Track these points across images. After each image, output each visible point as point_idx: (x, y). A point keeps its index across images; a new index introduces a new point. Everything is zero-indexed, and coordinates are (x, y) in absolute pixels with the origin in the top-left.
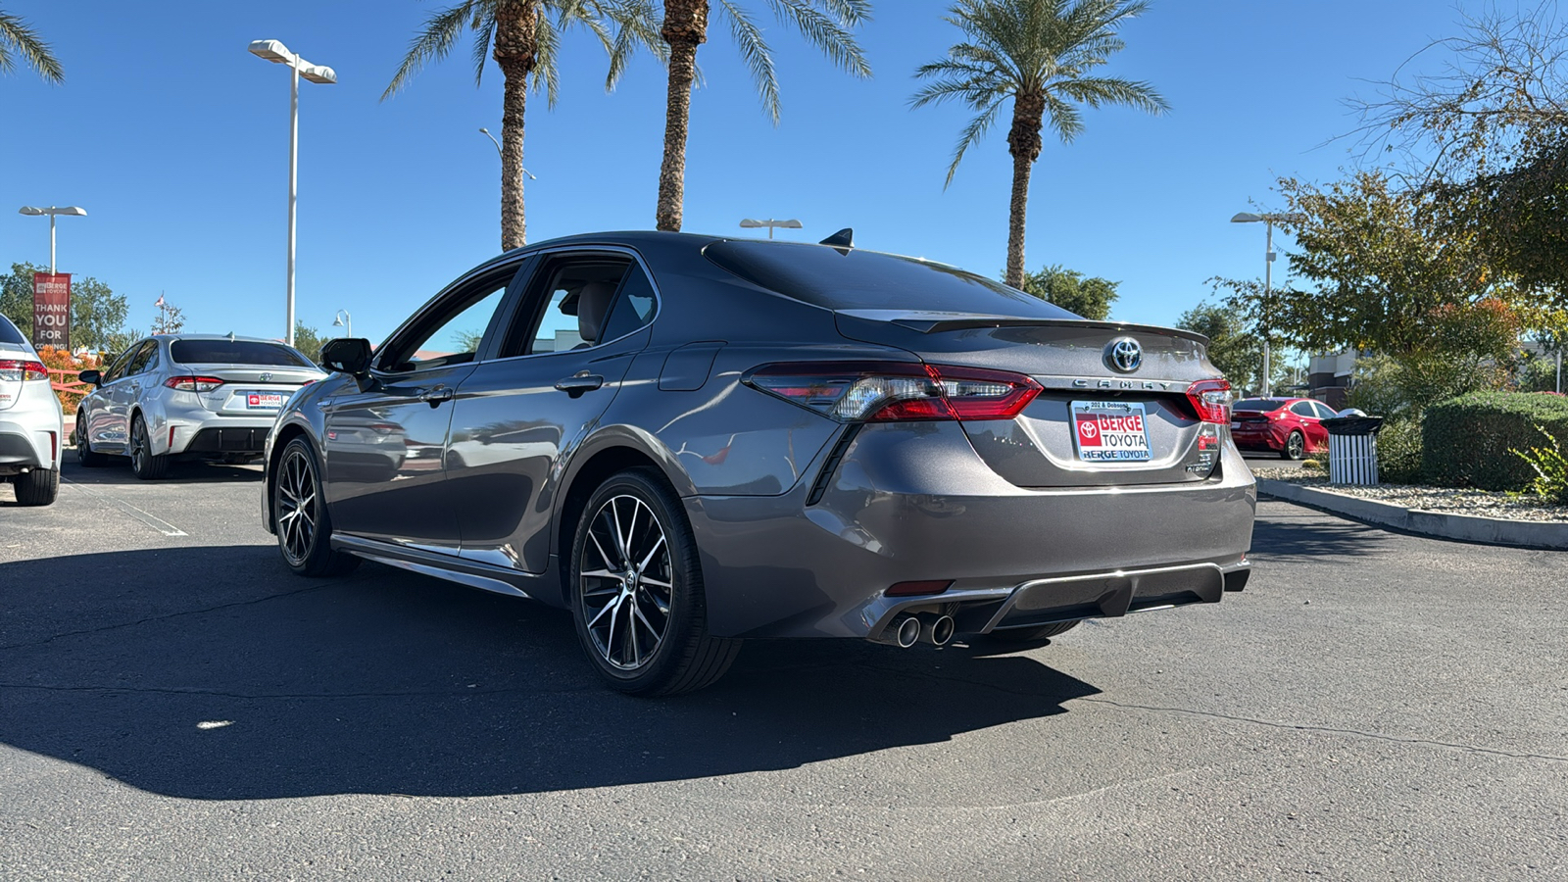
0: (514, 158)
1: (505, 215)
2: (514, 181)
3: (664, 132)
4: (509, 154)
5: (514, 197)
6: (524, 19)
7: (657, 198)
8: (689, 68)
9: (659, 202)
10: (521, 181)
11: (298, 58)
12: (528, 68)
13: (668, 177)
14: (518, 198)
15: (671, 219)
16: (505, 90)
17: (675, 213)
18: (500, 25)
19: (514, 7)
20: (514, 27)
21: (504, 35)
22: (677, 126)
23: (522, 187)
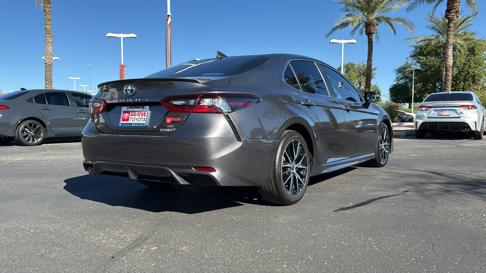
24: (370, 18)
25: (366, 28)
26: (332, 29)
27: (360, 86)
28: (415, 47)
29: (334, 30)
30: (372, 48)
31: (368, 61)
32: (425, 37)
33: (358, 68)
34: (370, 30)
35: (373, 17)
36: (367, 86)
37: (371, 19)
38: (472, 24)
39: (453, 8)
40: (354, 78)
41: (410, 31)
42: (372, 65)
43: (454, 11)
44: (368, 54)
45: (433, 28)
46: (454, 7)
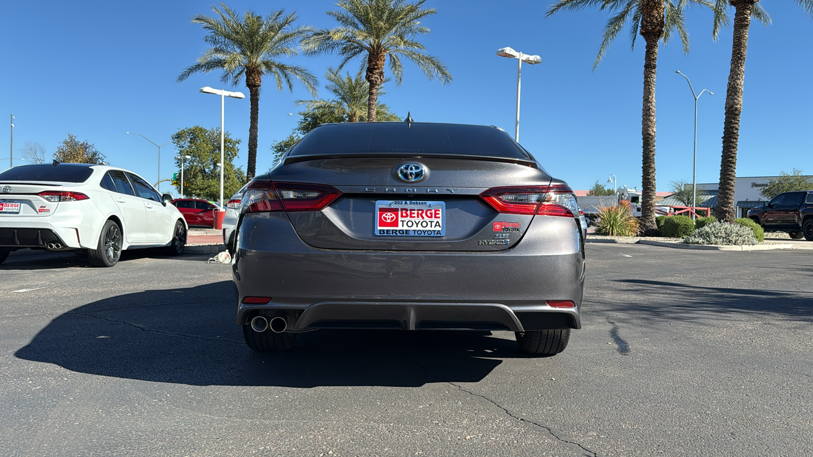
0: (650, 85)
1: (644, 117)
2: (649, 98)
3: (731, 58)
4: (647, 84)
5: (649, 107)
6: (657, 10)
7: (726, 97)
8: (747, 18)
9: (727, 99)
10: (654, 98)
11: (522, 54)
12: (659, 36)
13: (732, 84)
14: (651, 107)
15: (734, 108)
16: (646, 50)
17: (737, 105)
18: (644, 15)
19: (650, 5)
20: (650, 16)
21: (645, 21)
22: (738, 54)
23: (654, 101)
24: (254, 61)
25: (247, 76)
26: (189, 68)
27: (214, 167)
28: (305, 115)
29: (191, 70)
30: (258, 110)
31: (251, 130)
32: (325, 103)
33: (210, 136)
34: (254, 80)
35: (259, 61)
36: (250, 170)
37: (255, 63)
38: (384, 93)
39: (376, 67)
40: (206, 154)
41: (311, 92)
42: (257, 136)
43: (377, 71)
44: (251, 119)
45: (335, 91)
46: (377, 65)
